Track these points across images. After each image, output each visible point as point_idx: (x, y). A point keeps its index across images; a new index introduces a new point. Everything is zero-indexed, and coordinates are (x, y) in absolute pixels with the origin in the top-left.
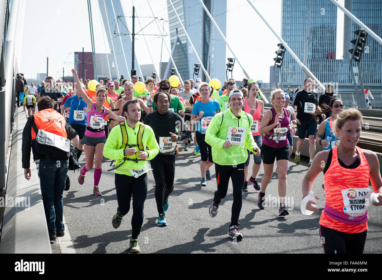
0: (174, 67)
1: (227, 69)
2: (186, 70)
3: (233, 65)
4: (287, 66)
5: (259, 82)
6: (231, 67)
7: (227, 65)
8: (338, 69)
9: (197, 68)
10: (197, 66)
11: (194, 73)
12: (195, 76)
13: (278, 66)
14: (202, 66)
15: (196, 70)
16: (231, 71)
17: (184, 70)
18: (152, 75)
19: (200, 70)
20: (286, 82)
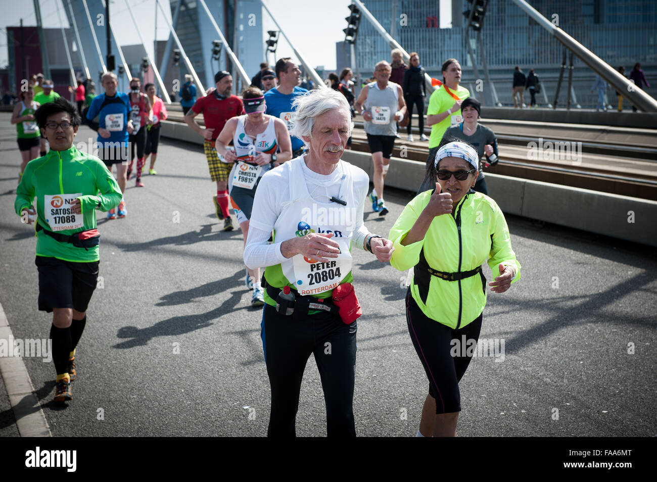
0: (177, 47)
1: (268, 49)
2: (198, 52)
3: (276, 42)
4: (364, 41)
5: (320, 69)
6: (273, 46)
7: (267, 42)
8: (444, 44)
9: (217, 49)
10: (216, 45)
11: (213, 57)
12: (215, 63)
13: (350, 42)
14: (226, 44)
15: (216, 52)
16: (274, 51)
17: (195, 53)
18: (142, 62)
19: (222, 52)
20: (363, 66)
